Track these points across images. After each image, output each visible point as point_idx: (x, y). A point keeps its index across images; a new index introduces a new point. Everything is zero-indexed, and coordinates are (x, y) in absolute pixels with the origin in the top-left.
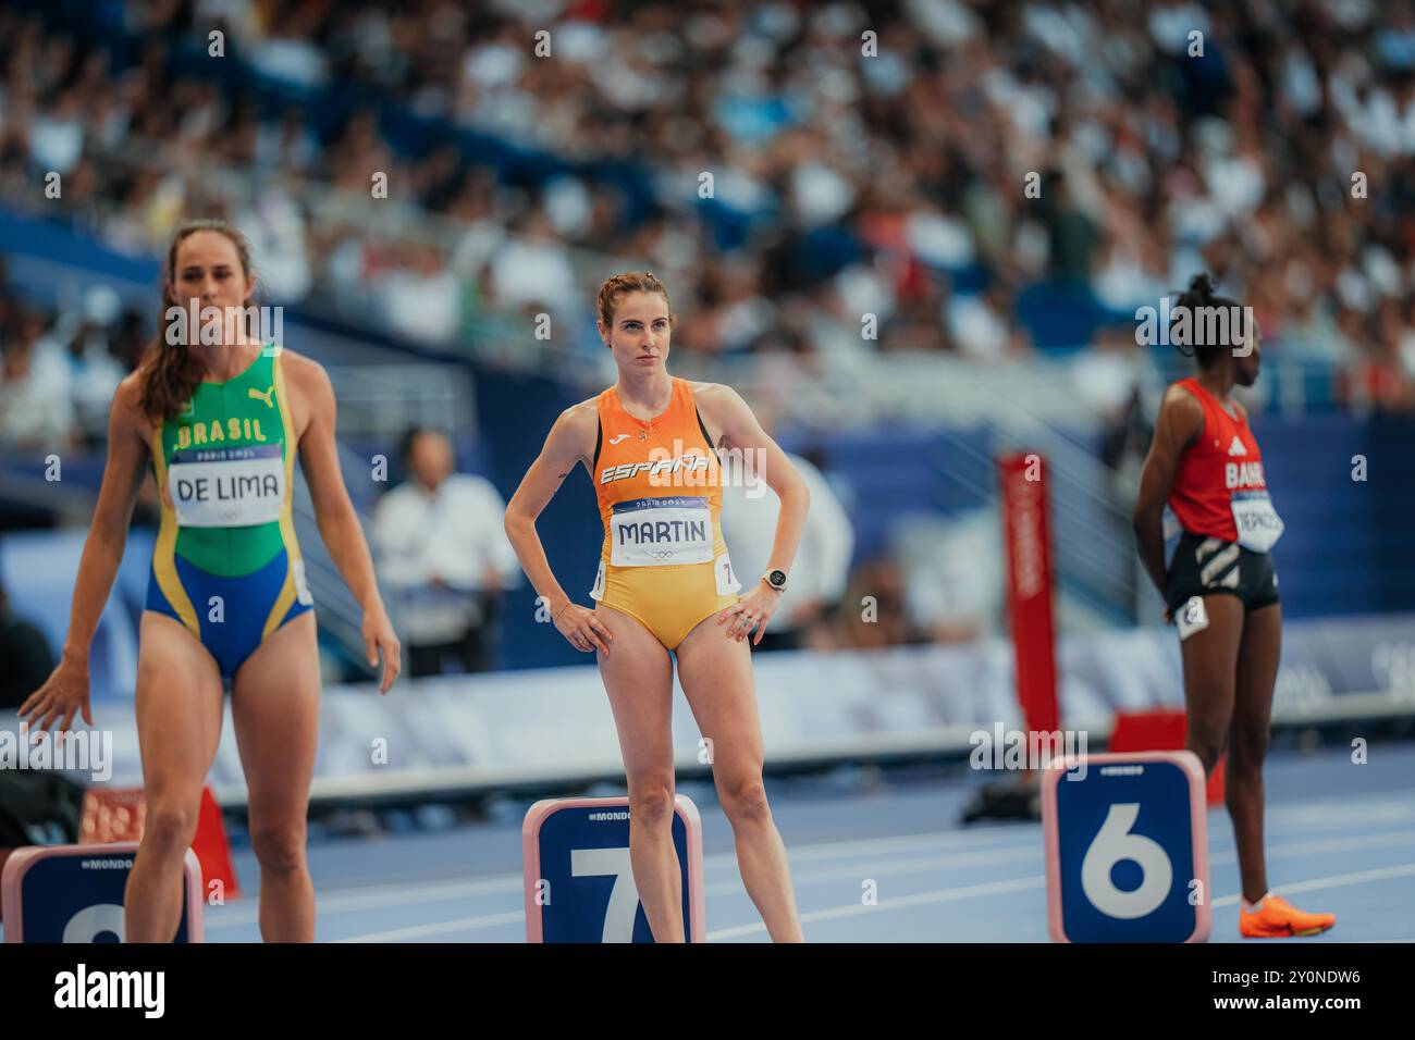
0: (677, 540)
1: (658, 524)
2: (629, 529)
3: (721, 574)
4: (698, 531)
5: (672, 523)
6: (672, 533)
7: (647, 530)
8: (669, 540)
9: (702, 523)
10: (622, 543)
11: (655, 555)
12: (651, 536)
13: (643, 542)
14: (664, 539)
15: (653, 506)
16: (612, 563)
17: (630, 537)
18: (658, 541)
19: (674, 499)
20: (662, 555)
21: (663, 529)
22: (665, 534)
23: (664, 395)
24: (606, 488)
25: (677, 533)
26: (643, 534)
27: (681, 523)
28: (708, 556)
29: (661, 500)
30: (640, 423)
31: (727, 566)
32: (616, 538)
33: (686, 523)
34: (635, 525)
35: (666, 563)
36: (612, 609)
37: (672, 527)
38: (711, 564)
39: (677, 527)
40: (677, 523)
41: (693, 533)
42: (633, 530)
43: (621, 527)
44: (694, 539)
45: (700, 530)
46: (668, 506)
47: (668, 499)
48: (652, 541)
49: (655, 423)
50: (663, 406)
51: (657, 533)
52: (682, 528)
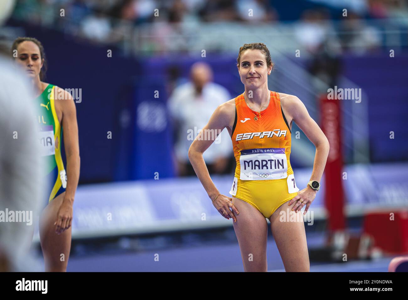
0: (271, 168)
1: (262, 161)
2: (248, 163)
3: (290, 184)
4: (280, 164)
5: (269, 160)
6: (269, 165)
7: (257, 163)
8: (267, 168)
9: (282, 160)
10: (245, 169)
11: (260, 175)
12: (259, 166)
13: (255, 169)
14: (265, 168)
15: (260, 153)
16: (240, 179)
17: (249, 166)
18: (262, 168)
19: (269, 149)
20: (264, 175)
21: (264, 163)
22: (266, 165)
23: (266, 99)
24: (239, 143)
25: (271, 165)
26: (255, 165)
27: (273, 160)
28: (285, 175)
29: (263, 149)
30: (255, 113)
31: (293, 180)
32: (242, 167)
33: (275, 160)
34: (252, 161)
35: (266, 179)
36: (240, 199)
37: (269, 162)
38: (286, 179)
39: (271, 163)
40: (271, 161)
41: (278, 165)
42: (250, 163)
43: (245, 162)
44: (279, 168)
45: (281, 163)
46: (267, 152)
47: (267, 149)
48: (259, 168)
49: (262, 113)
50: (266, 105)
51: (262, 165)
52: (273, 163)
